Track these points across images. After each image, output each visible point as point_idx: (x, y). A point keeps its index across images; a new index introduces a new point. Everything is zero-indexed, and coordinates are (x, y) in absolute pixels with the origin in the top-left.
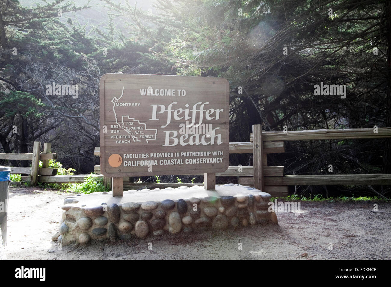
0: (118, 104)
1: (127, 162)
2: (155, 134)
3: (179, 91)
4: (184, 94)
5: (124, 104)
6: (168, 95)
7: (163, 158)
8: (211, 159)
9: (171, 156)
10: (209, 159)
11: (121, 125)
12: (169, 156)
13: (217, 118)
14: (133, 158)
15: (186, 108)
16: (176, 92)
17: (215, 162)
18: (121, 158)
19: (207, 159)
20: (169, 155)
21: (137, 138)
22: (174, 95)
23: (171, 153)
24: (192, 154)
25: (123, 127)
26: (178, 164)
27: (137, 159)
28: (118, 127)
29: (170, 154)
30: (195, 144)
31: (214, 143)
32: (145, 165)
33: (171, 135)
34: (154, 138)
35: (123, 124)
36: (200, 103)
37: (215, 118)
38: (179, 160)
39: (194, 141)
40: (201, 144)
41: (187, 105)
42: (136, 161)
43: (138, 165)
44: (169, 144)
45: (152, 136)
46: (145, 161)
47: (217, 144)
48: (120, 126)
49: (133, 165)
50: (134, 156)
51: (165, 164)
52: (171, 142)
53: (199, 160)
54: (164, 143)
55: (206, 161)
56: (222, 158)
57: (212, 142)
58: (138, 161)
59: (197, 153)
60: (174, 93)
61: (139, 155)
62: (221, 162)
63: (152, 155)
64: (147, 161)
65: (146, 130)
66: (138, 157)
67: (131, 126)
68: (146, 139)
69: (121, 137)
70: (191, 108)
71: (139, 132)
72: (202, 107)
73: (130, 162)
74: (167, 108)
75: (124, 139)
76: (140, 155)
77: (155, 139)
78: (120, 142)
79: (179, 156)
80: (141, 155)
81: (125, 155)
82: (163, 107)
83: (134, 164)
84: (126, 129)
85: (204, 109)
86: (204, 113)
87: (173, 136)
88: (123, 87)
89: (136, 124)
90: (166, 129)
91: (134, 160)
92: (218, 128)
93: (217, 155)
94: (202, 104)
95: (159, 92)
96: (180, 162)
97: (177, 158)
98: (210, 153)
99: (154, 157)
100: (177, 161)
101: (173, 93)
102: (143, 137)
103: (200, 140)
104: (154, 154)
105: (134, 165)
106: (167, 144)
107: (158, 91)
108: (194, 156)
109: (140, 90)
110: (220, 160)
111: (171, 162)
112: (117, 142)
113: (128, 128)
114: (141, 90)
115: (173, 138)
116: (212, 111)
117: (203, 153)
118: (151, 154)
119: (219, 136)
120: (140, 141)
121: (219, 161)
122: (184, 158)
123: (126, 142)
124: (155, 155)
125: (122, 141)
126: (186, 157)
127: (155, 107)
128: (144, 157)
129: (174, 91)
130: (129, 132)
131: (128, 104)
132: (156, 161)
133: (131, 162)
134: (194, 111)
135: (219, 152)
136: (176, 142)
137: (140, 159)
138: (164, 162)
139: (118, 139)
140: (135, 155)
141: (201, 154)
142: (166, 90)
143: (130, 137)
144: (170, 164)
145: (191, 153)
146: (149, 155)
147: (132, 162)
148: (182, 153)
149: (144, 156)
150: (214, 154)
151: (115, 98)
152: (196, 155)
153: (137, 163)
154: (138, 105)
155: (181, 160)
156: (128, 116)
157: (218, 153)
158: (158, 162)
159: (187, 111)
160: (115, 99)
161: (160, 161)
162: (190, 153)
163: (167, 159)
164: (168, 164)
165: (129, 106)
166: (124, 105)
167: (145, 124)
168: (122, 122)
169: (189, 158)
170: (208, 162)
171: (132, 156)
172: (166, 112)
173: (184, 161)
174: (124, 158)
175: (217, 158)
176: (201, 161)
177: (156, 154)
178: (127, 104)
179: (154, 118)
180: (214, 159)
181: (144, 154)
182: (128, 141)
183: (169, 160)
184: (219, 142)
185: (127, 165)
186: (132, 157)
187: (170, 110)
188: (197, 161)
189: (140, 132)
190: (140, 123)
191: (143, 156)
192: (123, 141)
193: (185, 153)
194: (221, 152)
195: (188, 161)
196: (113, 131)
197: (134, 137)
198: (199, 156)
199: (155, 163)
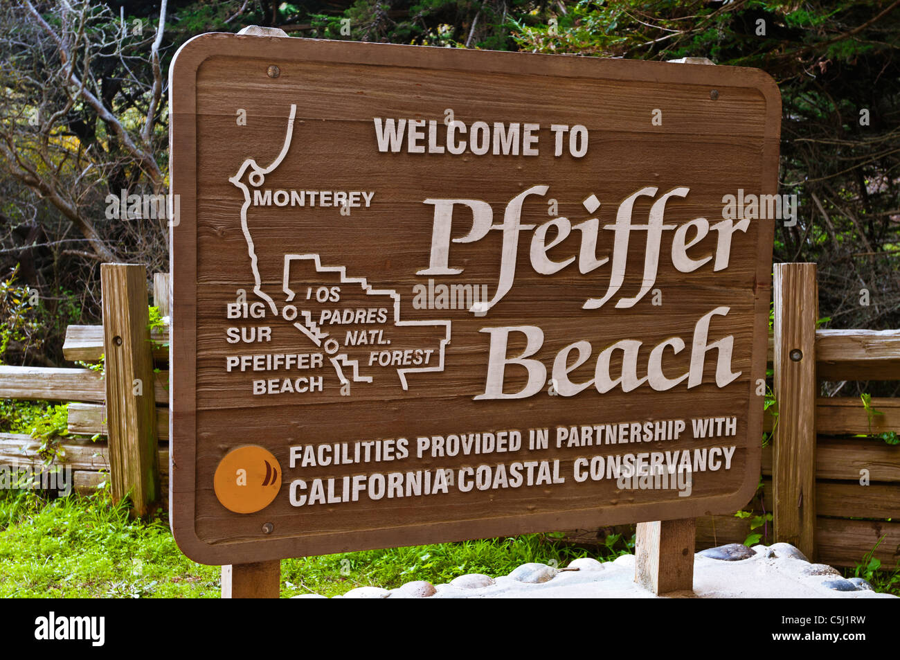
0: (268, 193)
1: (304, 486)
2: (443, 343)
3: (559, 129)
4: (578, 148)
5: (294, 193)
6: (506, 152)
7: (475, 459)
8: (686, 453)
9: (512, 449)
10: (677, 454)
11: (280, 298)
12: (500, 450)
13: (722, 262)
14: (337, 462)
15: (586, 215)
16: (546, 137)
17: (703, 468)
18: (275, 464)
19: (668, 454)
20: (501, 442)
21: (355, 364)
22: (535, 152)
23: (512, 434)
24: (604, 432)
25: (290, 312)
26: (539, 482)
27: (352, 469)
28: (263, 314)
29: (507, 438)
30: (619, 387)
31: (699, 382)
32: (391, 495)
33: (516, 344)
34: (438, 365)
35: (291, 295)
36: (651, 191)
37: (712, 263)
38: (545, 464)
39: (615, 371)
40: (646, 386)
41: (592, 203)
42: (346, 480)
43: (355, 498)
44: (504, 391)
45: (429, 352)
46: (391, 476)
47: (715, 384)
48: (272, 305)
49: (332, 499)
50: (341, 455)
51: (483, 488)
52: (515, 377)
53: (635, 464)
54: (481, 383)
55: (665, 463)
56: (733, 449)
57: (695, 376)
58: (357, 479)
59: (628, 430)
60: (535, 139)
61: (363, 449)
62: (728, 466)
63: (422, 443)
64: (400, 476)
65: (399, 323)
66: (357, 460)
67: (330, 306)
68: (397, 366)
69: (276, 363)
70: (607, 215)
71: (364, 333)
72: (658, 209)
73: (317, 482)
74: (498, 217)
75: (294, 372)
76: (367, 445)
77: (441, 368)
78: (271, 386)
79: (545, 446)
80: (373, 448)
81: (293, 449)
82: (482, 211)
83: (338, 492)
84: (301, 319)
85: (665, 222)
86: (667, 237)
87: (522, 349)
88: (294, 108)
89: (352, 295)
90: (494, 316)
91: (338, 471)
92: (723, 310)
93: (711, 435)
94: (658, 195)
95: (466, 137)
96: (549, 473)
97: (538, 454)
98: (680, 425)
99: (434, 454)
100: (536, 470)
101: (529, 139)
102: (385, 357)
103: (642, 369)
104: (435, 439)
105: (338, 500)
106: (493, 389)
107: (463, 130)
108: (614, 442)
109: (373, 123)
110: (722, 458)
111: (509, 476)
112: (259, 387)
113: (315, 318)
114: (378, 121)
115: (524, 363)
116: (702, 225)
117: (653, 430)
118: (420, 440)
119: (726, 345)
120: (369, 379)
121: (719, 463)
122: (567, 454)
123: (302, 384)
124: (440, 447)
125: (280, 384)
126: (578, 451)
127: (443, 209)
128: (387, 458)
129: (533, 133)
130: (316, 336)
131: (317, 197)
132: (441, 473)
133: (325, 483)
134: (623, 227)
135: (720, 420)
136: (536, 372)
137: (366, 468)
138: (479, 478)
139: (265, 375)
140: (345, 446)
141: (642, 433)
142: (499, 127)
143: (320, 361)
144: (505, 486)
145: (599, 428)
146: (412, 447)
147: (331, 482)
148: (560, 430)
149: (387, 450)
150: (700, 428)
151: (252, 162)
152: (621, 441)
153: (353, 487)
154: (362, 201)
155: (557, 463)
156: (316, 257)
157: (716, 424)
158: (452, 480)
159: (590, 230)
160: (250, 169)
161: (462, 474)
162: (595, 432)
163: (492, 459)
164: (495, 486)
165: (322, 204)
166: (297, 197)
167: (396, 297)
168: (286, 289)
169: (589, 451)
171: (332, 454)
172: (495, 237)
173: (566, 469)
174: (292, 465)
175: (713, 450)
177: (441, 439)
178: (313, 194)
179: (438, 265)
180: (697, 452)
181: (387, 442)
182: (313, 384)
183: (501, 468)
184: (725, 375)
185: (303, 498)
186: (329, 459)
187: (512, 226)
189: (373, 332)
190: (371, 292)
191: (384, 449)
192: (287, 381)
193: (574, 429)
194: (731, 422)
195: (583, 469)
196: (240, 334)
197: (340, 362)
198: (632, 440)
199: (437, 481)
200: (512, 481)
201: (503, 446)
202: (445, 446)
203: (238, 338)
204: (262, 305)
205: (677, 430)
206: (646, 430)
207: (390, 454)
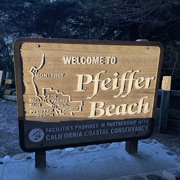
1: (49, 136)
2: (81, 106)
3: (109, 58)
4: (113, 62)
6: (95, 63)
7: (88, 129)
8: (137, 127)
9: (97, 127)
10: (134, 127)
12: (94, 127)
13: (147, 86)
15: (114, 77)
17: (140, 130)
19: (132, 127)
21: (60, 111)
22: (103, 63)
24: (118, 123)
25: (44, 100)
26: (103, 134)
29: (96, 125)
30: (121, 114)
31: (140, 112)
32: (69, 137)
34: (79, 110)
35: (45, 97)
36: (131, 71)
37: (144, 87)
38: (104, 130)
39: (120, 111)
40: (127, 113)
41: (116, 74)
42: (59, 135)
43: (61, 138)
44: (95, 115)
45: (77, 108)
47: (144, 113)
48: (41, 99)
49: (56, 139)
51: (90, 135)
52: (97, 113)
53: (125, 130)
54: (90, 113)
55: (131, 129)
56: (147, 126)
58: (61, 134)
59: (123, 123)
60: (103, 60)
61: (63, 128)
62: (146, 130)
63: (76, 127)
65: (70, 102)
66: (61, 130)
67: (54, 98)
68: (70, 111)
69: (42, 111)
70: (119, 77)
71: (62, 104)
72: (132, 75)
73: (52, 135)
74: (94, 78)
75: (46, 113)
78: (41, 116)
79: (104, 126)
80: (65, 128)
81: (47, 129)
82: (90, 77)
83: (57, 137)
84: (47, 102)
85: (134, 78)
86: (134, 82)
87: (99, 107)
89: (59, 97)
90: (93, 100)
92: (146, 97)
95: (86, 60)
96: (105, 132)
97: (103, 128)
99: (79, 129)
100: (102, 132)
101: (101, 60)
102: (67, 109)
103: (127, 110)
104: (79, 126)
106: (92, 115)
108: (120, 125)
109: (63, 58)
110: (145, 128)
111: (96, 133)
112: (38, 116)
113: (51, 101)
115: (99, 109)
116: (143, 79)
117: (129, 123)
119: (147, 105)
120: (64, 114)
123: (48, 115)
125: (43, 115)
126: (111, 127)
127: (80, 77)
130: (51, 105)
132: (81, 133)
133: (54, 136)
134: (123, 80)
136: (102, 112)
138: (89, 133)
139: (39, 114)
140: (58, 128)
141: (127, 123)
142: (94, 58)
143: (52, 110)
146: (74, 128)
147: (56, 135)
148: (108, 123)
149: (68, 128)
150: (140, 122)
151: (34, 67)
152: (122, 125)
153: (60, 136)
154: (61, 75)
155: (107, 130)
156: (50, 88)
157: (144, 121)
158: (83, 134)
159: (115, 81)
161: (85, 133)
162: (116, 123)
163: (92, 129)
164: (93, 135)
165: (51, 76)
166: (45, 75)
167: (70, 96)
168: (44, 95)
170: (133, 131)
171: (55, 130)
172: (93, 83)
173: (109, 131)
174: (46, 132)
175: (143, 127)
176: (126, 130)
178: (49, 74)
179: (79, 89)
180: (139, 127)
182: (51, 115)
183: (94, 131)
185: (49, 139)
186: (55, 131)
187: (96, 80)
188: (122, 130)
190: (63, 95)
192: (45, 115)
193: (111, 123)
194: (147, 121)
195: (113, 131)
196: (33, 105)
197: (57, 110)
198: (124, 125)
199: (79, 134)
200: (96, 134)
201: (95, 127)
202: (81, 127)
203: (32, 106)
204: (38, 99)
205: (135, 122)
206: (127, 122)
207: (69, 129)
